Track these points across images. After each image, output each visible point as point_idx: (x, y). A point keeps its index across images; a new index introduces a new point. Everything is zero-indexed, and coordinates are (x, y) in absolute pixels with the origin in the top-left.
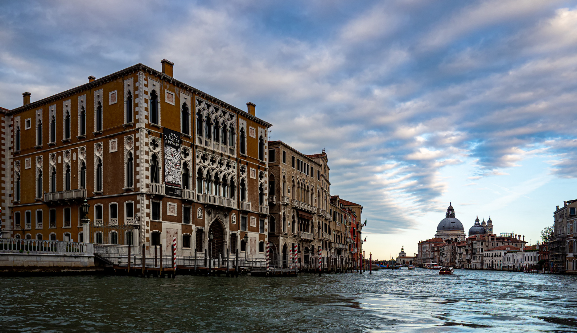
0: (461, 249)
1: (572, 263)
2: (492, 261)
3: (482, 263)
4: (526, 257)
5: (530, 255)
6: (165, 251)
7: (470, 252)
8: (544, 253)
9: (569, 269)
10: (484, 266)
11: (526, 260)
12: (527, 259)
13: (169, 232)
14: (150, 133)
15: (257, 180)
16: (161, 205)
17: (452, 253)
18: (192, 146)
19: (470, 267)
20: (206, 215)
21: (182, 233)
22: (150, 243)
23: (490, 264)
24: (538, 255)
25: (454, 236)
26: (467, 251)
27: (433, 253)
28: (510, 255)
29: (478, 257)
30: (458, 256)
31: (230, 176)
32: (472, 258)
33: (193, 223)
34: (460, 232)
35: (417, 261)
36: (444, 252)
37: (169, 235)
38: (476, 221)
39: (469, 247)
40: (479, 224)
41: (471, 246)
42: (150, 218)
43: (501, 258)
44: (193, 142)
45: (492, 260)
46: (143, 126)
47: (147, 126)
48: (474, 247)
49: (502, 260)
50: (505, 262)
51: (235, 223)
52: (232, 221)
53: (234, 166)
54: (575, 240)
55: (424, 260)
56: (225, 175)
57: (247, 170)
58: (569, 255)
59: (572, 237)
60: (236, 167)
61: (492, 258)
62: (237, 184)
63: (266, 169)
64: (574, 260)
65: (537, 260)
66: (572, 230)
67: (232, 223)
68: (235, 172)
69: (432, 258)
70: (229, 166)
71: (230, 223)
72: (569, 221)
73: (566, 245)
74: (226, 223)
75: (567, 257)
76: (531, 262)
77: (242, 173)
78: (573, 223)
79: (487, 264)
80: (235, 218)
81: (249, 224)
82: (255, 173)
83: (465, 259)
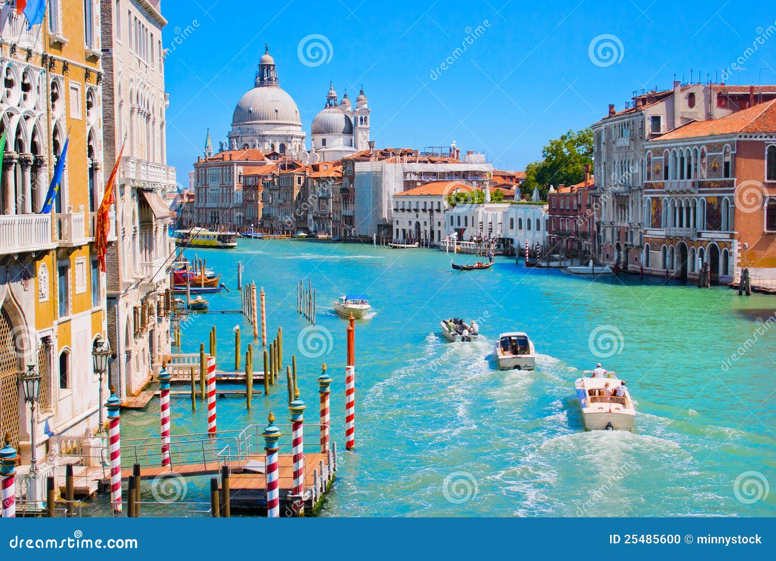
1: (661, 253)
2: (418, 224)
4: (512, 219)
5: (525, 214)
8: (565, 212)
9: (652, 266)
11: (512, 227)
12: (516, 224)
15: (83, 123)
17: (299, 194)
23: (410, 230)
24: (547, 217)
26: (345, 191)
27: (240, 193)
34: (292, 128)
39: (351, 182)
45: (417, 219)
50: (451, 228)
51: (47, 299)
52: (39, 294)
53: (38, 87)
54: (669, 198)
55: (213, 210)
56: (19, 124)
57: (64, 91)
58: (651, 232)
59: (659, 190)
60: (43, 89)
61: (417, 216)
62: (47, 151)
63: (99, 75)
64: (665, 247)
65: (544, 230)
66: (658, 172)
67: (41, 301)
68: (41, 106)
69: (238, 205)
70: (26, 87)
71: (37, 303)
72: (650, 149)
73: (643, 205)
74: (28, 304)
75: (645, 236)
76: (530, 234)
77: (53, 106)
78: (661, 155)
79: (404, 231)
80: (47, 281)
81: (74, 289)
82: (80, 97)
83: (339, 213)
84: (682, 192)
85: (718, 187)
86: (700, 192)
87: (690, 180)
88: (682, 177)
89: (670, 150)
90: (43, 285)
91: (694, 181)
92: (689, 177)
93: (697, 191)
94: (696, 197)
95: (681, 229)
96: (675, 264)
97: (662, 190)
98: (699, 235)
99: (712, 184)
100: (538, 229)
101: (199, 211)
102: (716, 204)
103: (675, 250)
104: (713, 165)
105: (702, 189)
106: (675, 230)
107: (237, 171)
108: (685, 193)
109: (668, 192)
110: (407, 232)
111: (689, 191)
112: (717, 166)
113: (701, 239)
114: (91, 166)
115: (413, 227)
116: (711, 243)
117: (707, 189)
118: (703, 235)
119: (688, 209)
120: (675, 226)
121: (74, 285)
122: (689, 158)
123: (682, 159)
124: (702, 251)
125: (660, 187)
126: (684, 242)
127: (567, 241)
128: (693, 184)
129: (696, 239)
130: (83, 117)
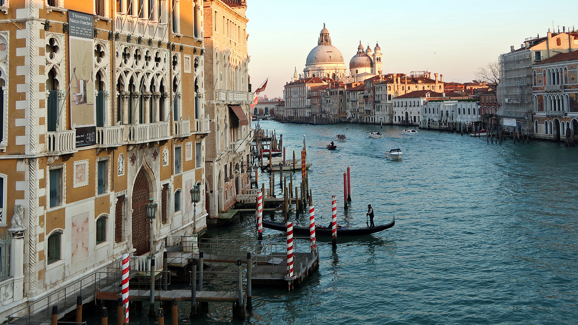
0: (354, 95)
1: (544, 125)
2: (407, 113)
3: (391, 116)
4: (459, 109)
5: (466, 107)
6: (70, 266)
7: (370, 100)
8: (489, 104)
9: (539, 132)
10: (394, 120)
11: (459, 113)
12: (462, 111)
13: (75, 224)
14: (47, 26)
15: (192, 75)
16: (65, 171)
17: (341, 99)
18: (110, 36)
19: (372, 120)
20: (129, 164)
21: (95, 218)
22: (45, 261)
23: (402, 117)
24: (479, 107)
25: (331, 71)
26: (366, 97)
27: (309, 100)
28: (433, 105)
29: (384, 107)
30: (350, 104)
31: (160, 77)
32: (374, 108)
33: (112, 189)
34: (339, 65)
35: (283, 111)
36: (328, 99)
37: (75, 228)
38: (359, 49)
39: (369, 92)
40: (363, 52)
41: (372, 91)
42: (45, 209)
43: (419, 109)
44: (112, 30)
45: (406, 111)
46: (36, 14)
47: (42, 13)
48: (377, 93)
49: (420, 112)
50: (425, 115)
51: (168, 164)
52: (163, 162)
53: (165, 59)
54: (547, 95)
55: (295, 109)
56: (153, 78)
57: (180, 60)
58: (538, 114)
59: (541, 91)
60: (168, 59)
61: (406, 109)
62: (169, 90)
63: (202, 51)
64: (546, 121)
65: (477, 114)
66: (540, 81)
67: (163, 166)
68: (166, 68)
69: (308, 106)
70: (158, 60)
71: (161, 167)
72: (535, 69)
73: (533, 99)
74: (156, 168)
75: (534, 116)
76: (469, 116)
77: (174, 68)
78: (542, 72)
79: (399, 117)
80: (168, 155)
81: (184, 159)
82: (190, 62)
83: (363, 109)
84: (555, 91)
85: (575, 88)
86: (565, 91)
87: (559, 85)
88: (554, 84)
89: (547, 69)
90: (165, 158)
91: (561, 85)
92: (558, 83)
93: (563, 91)
94: (563, 94)
95: (555, 111)
96: (553, 131)
97: (543, 91)
98: (566, 115)
99: (572, 87)
100: (474, 114)
101: (287, 110)
102: (575, 97)
103: (552, 123)
104: (572, 77)
105: (566, 90)
106: (552, 112)
107: (307, 89)
108: (556, 92)
109: (546, 92)
110: (401, 117)
111: (558, 91)
112: (574, 77)
113: (567, 117)
114: (196, 96)
115: (404, 115)
116: (573, 119)
117: (569, 89)
118: (568, 115)
119: (559, 101)
120: (552, 110)
121: (184, 156)
122: (558, 73)
123: (554, 74)
124: (568, 123)
125: (541, 89)
126: (557, 118)
127: (491, 120)
128: (561, 87)
129: (564, 117)
130: (192, 72)
